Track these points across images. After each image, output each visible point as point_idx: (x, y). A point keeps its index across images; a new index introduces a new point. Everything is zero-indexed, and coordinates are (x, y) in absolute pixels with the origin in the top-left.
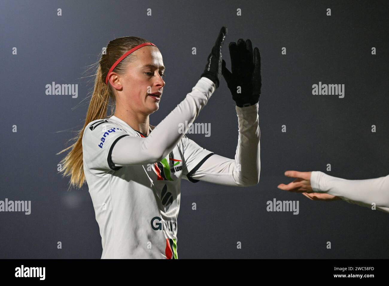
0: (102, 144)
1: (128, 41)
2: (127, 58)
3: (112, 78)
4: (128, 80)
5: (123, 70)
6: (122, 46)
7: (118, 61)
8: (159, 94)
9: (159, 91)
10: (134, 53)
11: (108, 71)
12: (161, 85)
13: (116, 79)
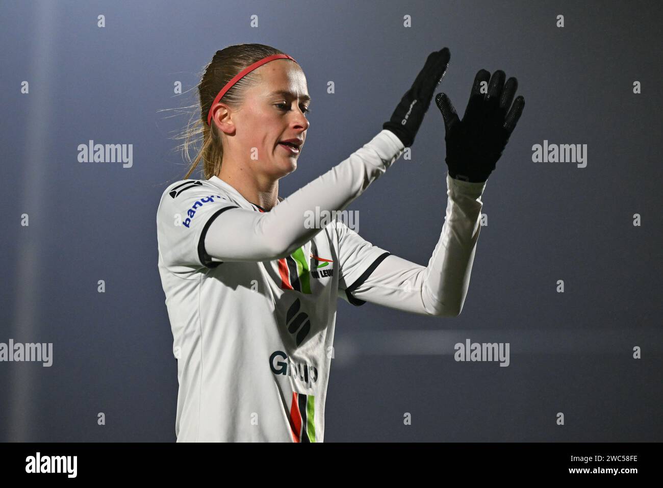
0: (190, 221)
1: (246, 51)
2: (245, 79)
3: (219, 113)
4: (247, 117)
5: (237, 99)
6: (238, 58)
7: (230, 83)
8: (299, 142)
9: (298, 138)
10: (257, 71)
11: (213, 102)
12: (302, 127)
13: (226, 115)
